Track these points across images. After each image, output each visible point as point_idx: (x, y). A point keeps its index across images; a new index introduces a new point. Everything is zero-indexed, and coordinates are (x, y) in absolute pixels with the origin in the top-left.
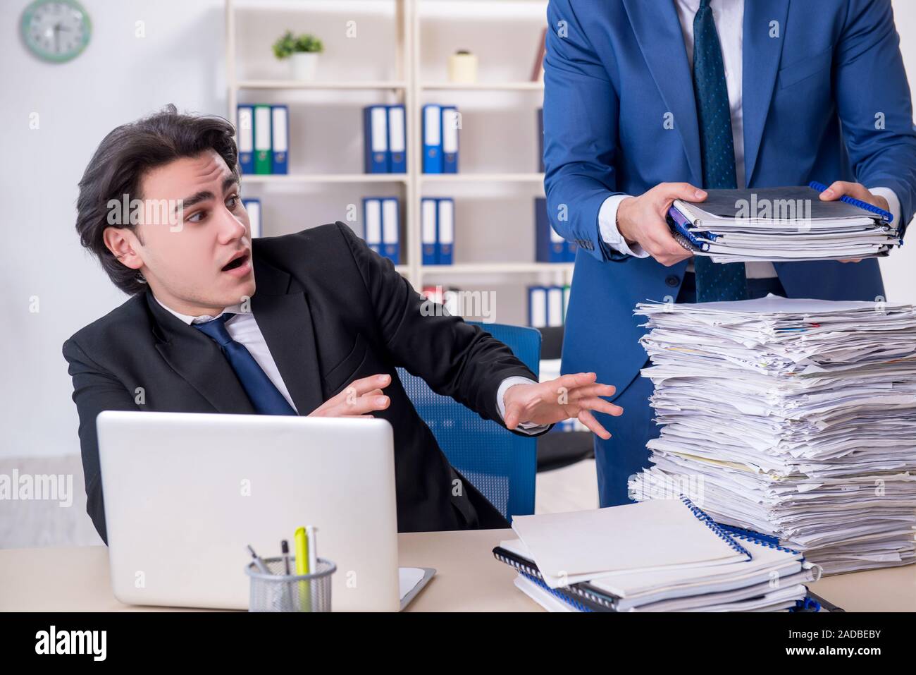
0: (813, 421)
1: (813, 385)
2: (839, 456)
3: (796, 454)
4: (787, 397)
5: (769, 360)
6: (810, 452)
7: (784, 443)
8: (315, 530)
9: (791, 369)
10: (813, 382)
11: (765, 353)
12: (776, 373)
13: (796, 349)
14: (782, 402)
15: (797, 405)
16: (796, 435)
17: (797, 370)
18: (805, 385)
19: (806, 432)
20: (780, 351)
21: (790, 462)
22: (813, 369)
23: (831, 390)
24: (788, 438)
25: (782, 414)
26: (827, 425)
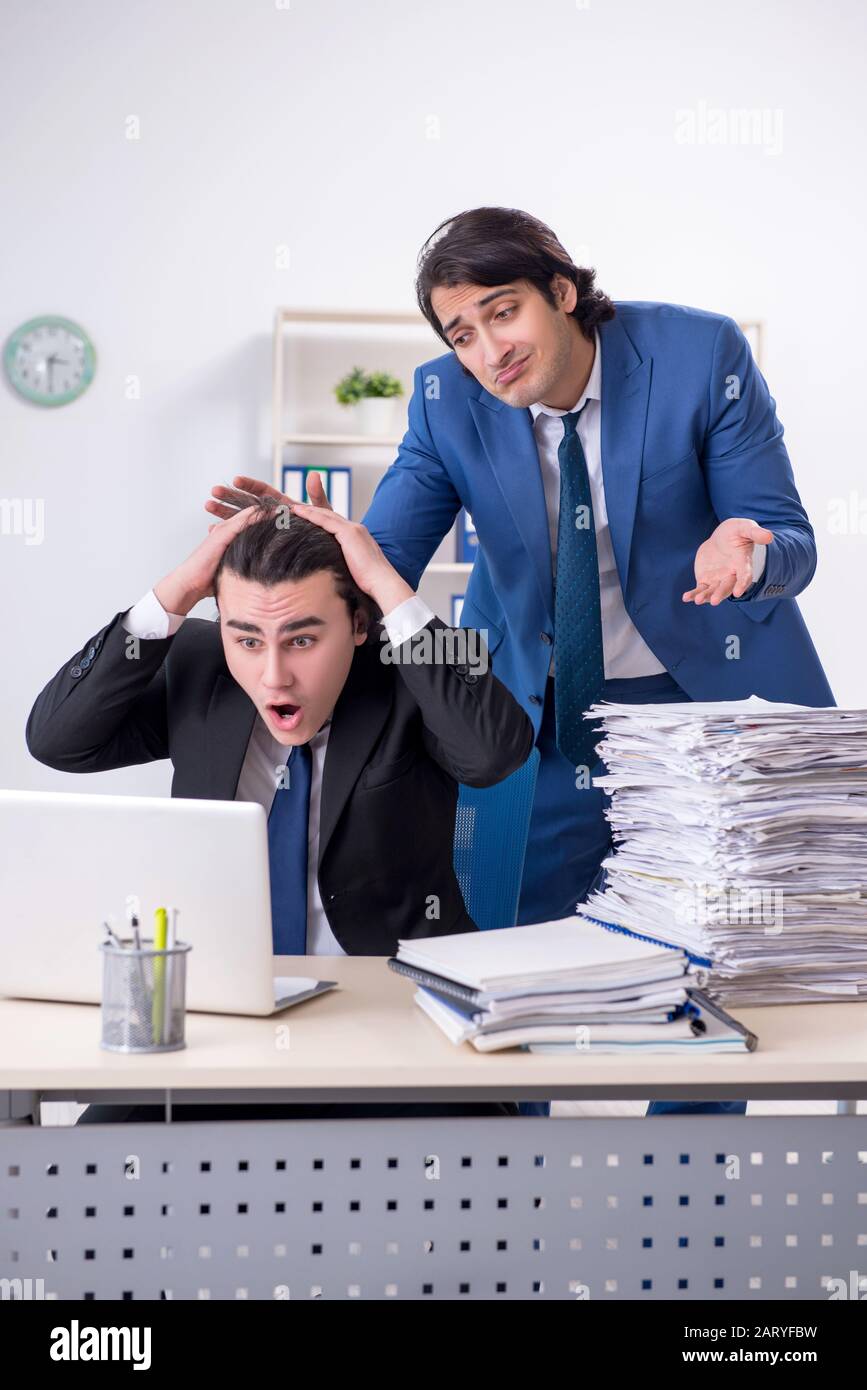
0: (748, 831)
1: (751, 793)
2: (780, 871)
3: (731, 867)
4: (723, 805)
5: (702, 766)
6: (745, 866)
7: (720, 856)
8: (176, 912)
9: (725, 775)
10: (752, 789)
11: (696, 758)
12: (709, 779)
13: (729, 752)
14: (716, 810)
15: (732, 813)
16: (733, 847)
17: (732, 776)
18: (742, 792)
19: (742, 843)
20: (713, 755)
21: (725, 876)
22: (750, 774)
23: (774, 799)
24: (722, 850)
25: (716, 823)
26: (765, 837)
